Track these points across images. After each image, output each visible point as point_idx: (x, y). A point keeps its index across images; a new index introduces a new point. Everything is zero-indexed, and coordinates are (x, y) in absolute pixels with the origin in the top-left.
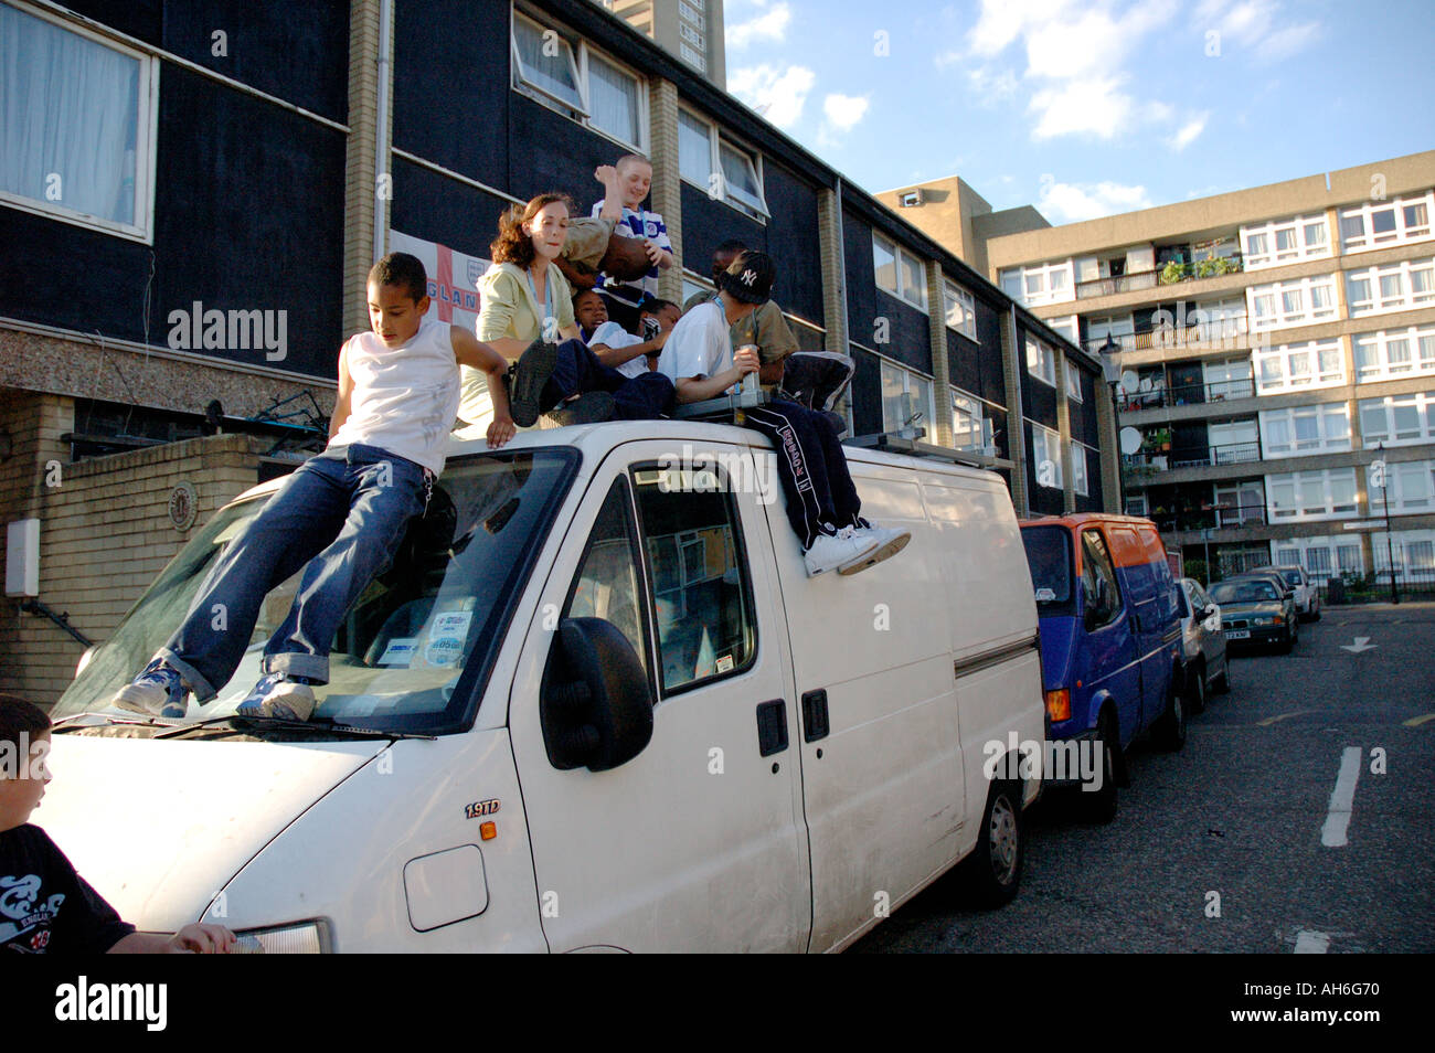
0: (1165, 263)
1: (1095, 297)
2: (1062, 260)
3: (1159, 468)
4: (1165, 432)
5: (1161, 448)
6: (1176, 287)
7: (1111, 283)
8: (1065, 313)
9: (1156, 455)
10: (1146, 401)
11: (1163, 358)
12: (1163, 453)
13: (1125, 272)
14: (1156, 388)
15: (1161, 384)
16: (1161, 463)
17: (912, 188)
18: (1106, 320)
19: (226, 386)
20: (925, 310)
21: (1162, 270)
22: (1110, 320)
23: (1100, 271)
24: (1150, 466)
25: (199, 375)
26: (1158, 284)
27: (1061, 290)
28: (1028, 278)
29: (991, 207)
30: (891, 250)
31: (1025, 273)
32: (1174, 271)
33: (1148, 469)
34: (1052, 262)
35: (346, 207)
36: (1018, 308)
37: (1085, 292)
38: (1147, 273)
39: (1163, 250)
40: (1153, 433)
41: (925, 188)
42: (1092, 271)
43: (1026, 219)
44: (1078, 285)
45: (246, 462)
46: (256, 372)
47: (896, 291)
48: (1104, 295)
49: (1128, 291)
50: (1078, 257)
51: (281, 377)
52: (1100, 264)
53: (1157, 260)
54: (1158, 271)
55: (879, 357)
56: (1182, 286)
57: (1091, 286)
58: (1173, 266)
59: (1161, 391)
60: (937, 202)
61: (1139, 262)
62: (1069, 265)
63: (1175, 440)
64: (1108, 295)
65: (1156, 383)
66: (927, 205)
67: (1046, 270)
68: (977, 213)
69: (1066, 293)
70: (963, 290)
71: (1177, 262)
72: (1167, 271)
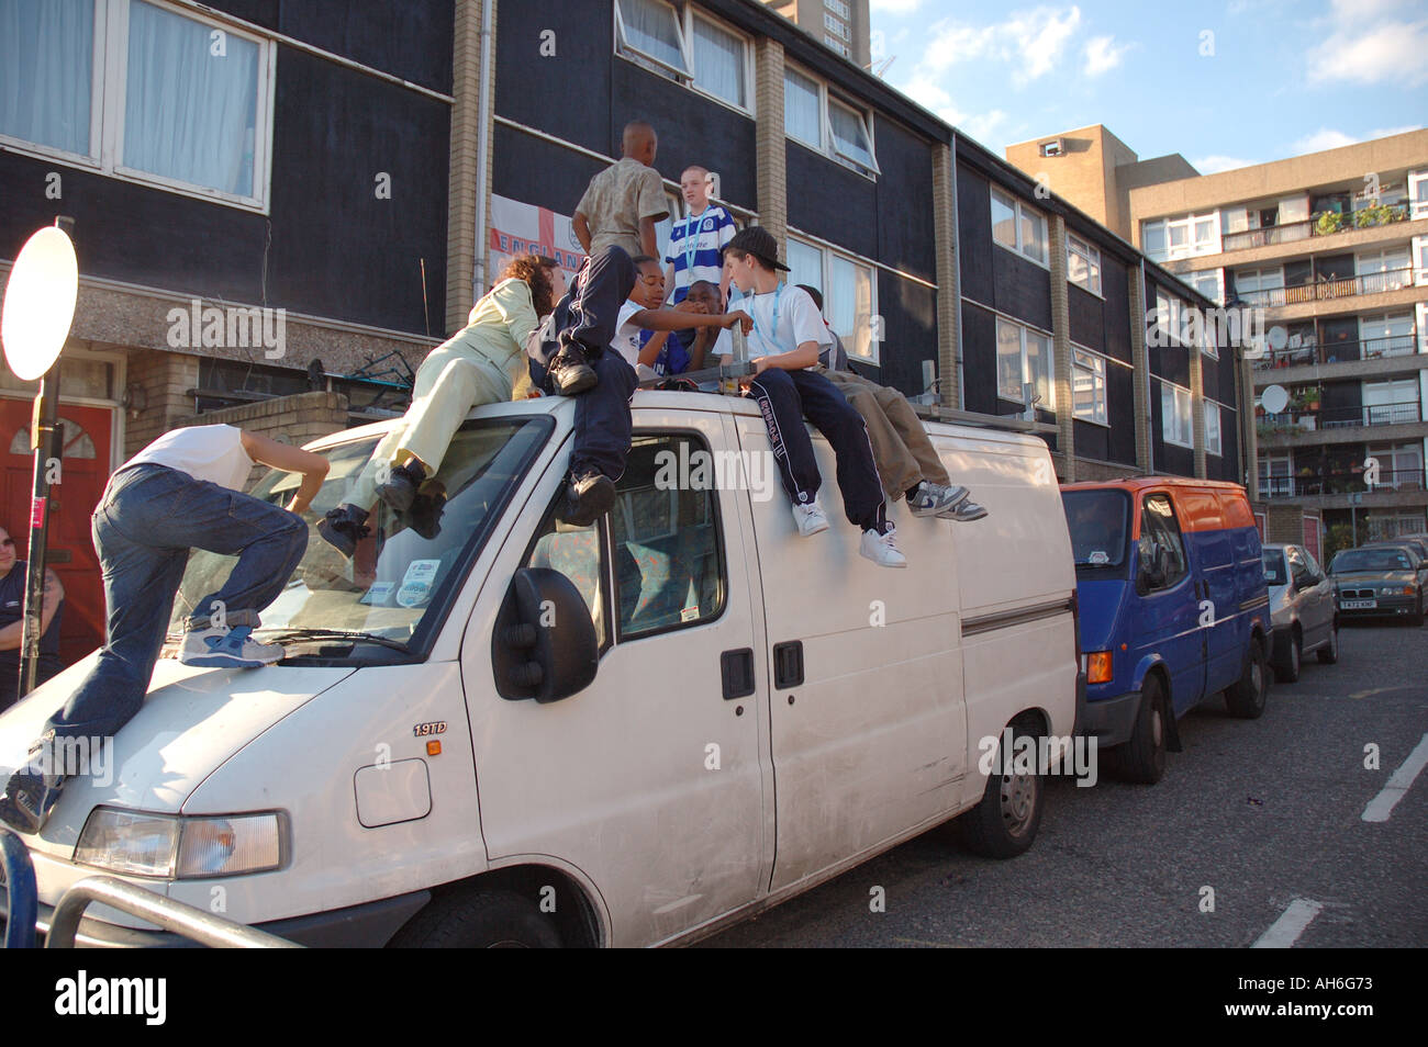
0: (1320, 213)
1: (1243, 249)
2: (1208, 211)
3: (1306, 428)
4: (1314, 390)
5: (1309, 407)
6: (1332, 238)
7: (1261, 234)
8: (1210, 266)
9: (1304, 414)
10: (1296, 357)
11: (1315, 313)
12: (1312, 413)
13: (1276, 223)
14: (1305, 345)
15: (1311, 341)
16: (1309, 423)
17: (1054, 137)
18: (1254, 274)
19: (335, 345)
20: (1046, 265)
21: (1317, 220)
22: (1259, 273)
23: (1249, 222)
24: (1297, 425)
25: (309, 335)
26: (1313, 234)
27: (1206, 242)
28: (1171, 229)
29: (1137, 156)
30: (1011, 205)
31: (1170, 224)
32: (1330, 221)
33: (1295, 429)
34: (1198, 213)
35: (450, 175)
36: (1149, 263)
37: (1232, 244)
38: (1300, 223)
39: (1319, 199)
40: (1301, 391)
41: (1067, 137)
42: (1240, 221)
43: (1174, 168)
44: (1225, 237)
45: (334, 417)
46: (361, 331)
47: (1015, 247)
48: (1252, 247)
49: (1279, 243)
50: (1225, 208)
51: (386, 336)
52: (1250, 215)
53: (1312, 209)
54: (1312, 222)
55: (995, 314)
56: (1339, 237)
57: (1240, 238)
58: (1329, 216)
59: (1311, 347)
60: (1079, 151)
61: (1292, 212)
62: (1216, 216)
63: (1325, 397)
64: (1258, 246)
65: (1306, 340)
66: (1069, 155)
67: (1191, 221)
68: (1121, 162)
69: (1211, 246)
70: (1088, 245)
71: (1335, 212)
72: (1322, 222)
